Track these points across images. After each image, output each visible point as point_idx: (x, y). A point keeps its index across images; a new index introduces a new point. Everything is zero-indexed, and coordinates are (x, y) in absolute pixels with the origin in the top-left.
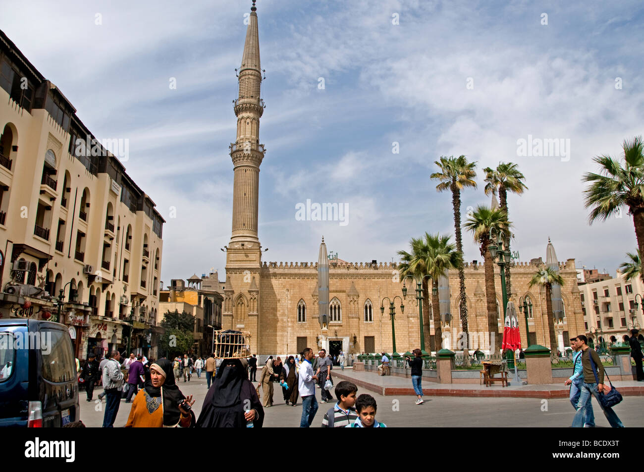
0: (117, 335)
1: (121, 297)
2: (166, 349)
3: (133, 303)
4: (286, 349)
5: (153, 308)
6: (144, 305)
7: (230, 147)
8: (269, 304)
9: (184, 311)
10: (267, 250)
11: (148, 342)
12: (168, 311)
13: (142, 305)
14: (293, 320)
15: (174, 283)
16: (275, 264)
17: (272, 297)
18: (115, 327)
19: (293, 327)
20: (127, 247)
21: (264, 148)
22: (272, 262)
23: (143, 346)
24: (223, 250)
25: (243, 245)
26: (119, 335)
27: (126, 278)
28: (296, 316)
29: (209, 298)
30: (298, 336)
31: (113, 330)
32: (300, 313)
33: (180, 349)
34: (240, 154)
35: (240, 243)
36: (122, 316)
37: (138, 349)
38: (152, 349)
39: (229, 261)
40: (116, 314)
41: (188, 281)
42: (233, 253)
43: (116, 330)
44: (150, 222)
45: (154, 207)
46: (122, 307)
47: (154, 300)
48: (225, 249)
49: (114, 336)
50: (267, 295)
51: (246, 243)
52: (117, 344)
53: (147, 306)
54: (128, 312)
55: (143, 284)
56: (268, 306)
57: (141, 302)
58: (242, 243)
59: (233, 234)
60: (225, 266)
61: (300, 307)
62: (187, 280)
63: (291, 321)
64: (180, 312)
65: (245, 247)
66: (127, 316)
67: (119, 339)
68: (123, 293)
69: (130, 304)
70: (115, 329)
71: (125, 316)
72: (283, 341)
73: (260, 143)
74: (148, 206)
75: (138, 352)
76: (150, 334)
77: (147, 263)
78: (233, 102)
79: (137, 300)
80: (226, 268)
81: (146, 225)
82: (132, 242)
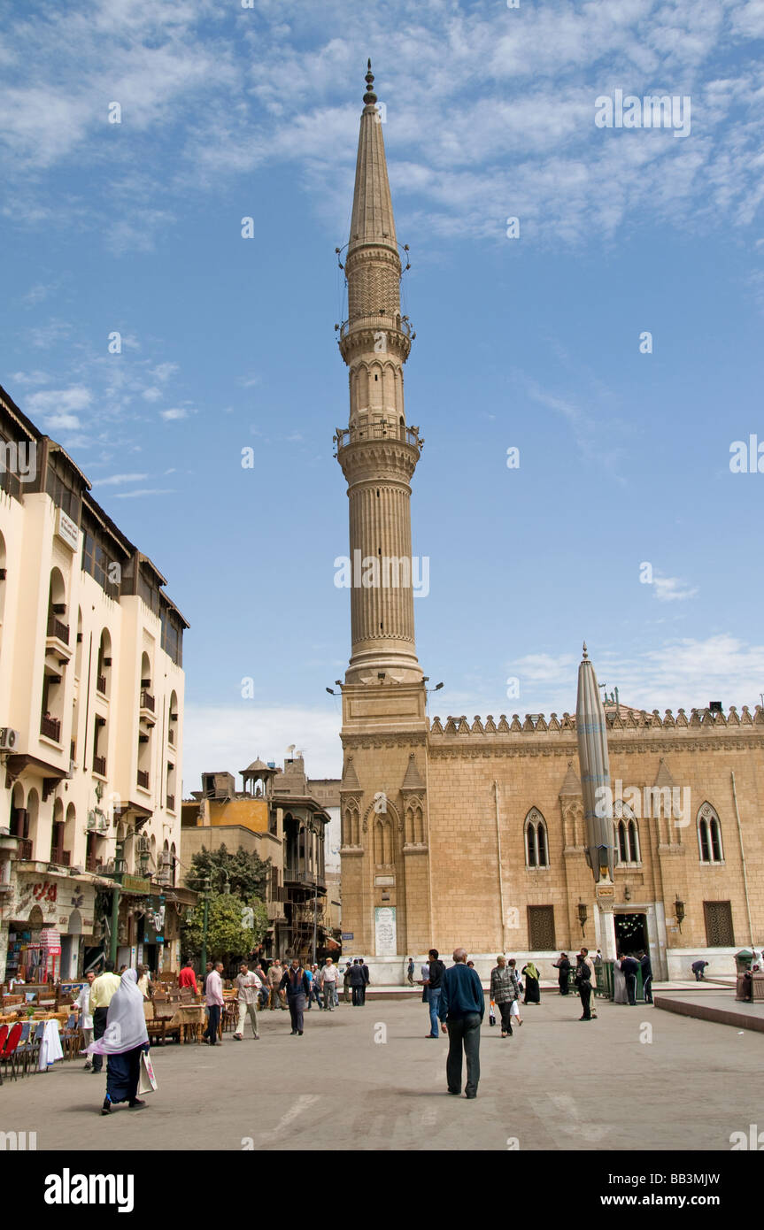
0: (82, 912)
1: (90, 814)
2: (201, 944)
3: (120, 830)
4: (498, 939)
5: (166, 842)
6: (145, 834)
7: (334, 438)
8: (451, 823)
9: (241, 848)
10: (440, 686)
11: (159, 929)
12: (203, 848)
13: (141, 832)
14: (514, 862)
15: (209, 780)
16: (462, 720)
17: (458, 806)
18: (77, 890)
19: (514, 880)
20: (102, 685)
21: (420, 437)
22: (454, 716)
23: (146, 940)
24: (330, 691)
25: (382, 676)
26: (88, 912)
27: (100, 765)
28: (521, 851)
29: (295, 815)
30: (531, 903)
31: (73, 900)
32: (531, 844)
33: (236, 945)
34: (362, 454)
35: (375, 672)
36: (92, 862)
37: (134, 948)
38: (166, 946)
39: (349, 717)
40: (79, 858)
41: (242, 776)
42: (359, 698)
43: (81, 898)
44: (154, 624)
45: (162, 587)
46: (94, 839)
47: (169, 820)
48: (337, 689)
49: (75, 918)
50: (446, 800)
51: (389, 672)
52: (81, 936)
53: (153, 836)
54: (108, 851)
55: (143, 779)
56: (450, 828)
57: (139, 827)
58: (380, 671)
59: (354, 652)
60: (340, 731)
61: (530, 829)
62: (241, 773)
63: (511, 867)
64: (232, 850)
65: (386, 682)
66: (105, 863)
67: (87, 923)
68: (93, 804)
69: (111, 832)
70: (76, 896)
71: (100, 862)
72: (493, 917)
73: (408, 424)
74: (149, 586)
75: (134, 956)
76: (163, 908)
77: (151, 725)
78: (337, 328)
79: (129, 822)
80: (341, 736)
81: (145, 630)
82: (114, 675)
